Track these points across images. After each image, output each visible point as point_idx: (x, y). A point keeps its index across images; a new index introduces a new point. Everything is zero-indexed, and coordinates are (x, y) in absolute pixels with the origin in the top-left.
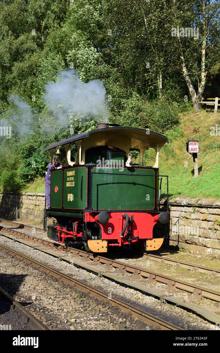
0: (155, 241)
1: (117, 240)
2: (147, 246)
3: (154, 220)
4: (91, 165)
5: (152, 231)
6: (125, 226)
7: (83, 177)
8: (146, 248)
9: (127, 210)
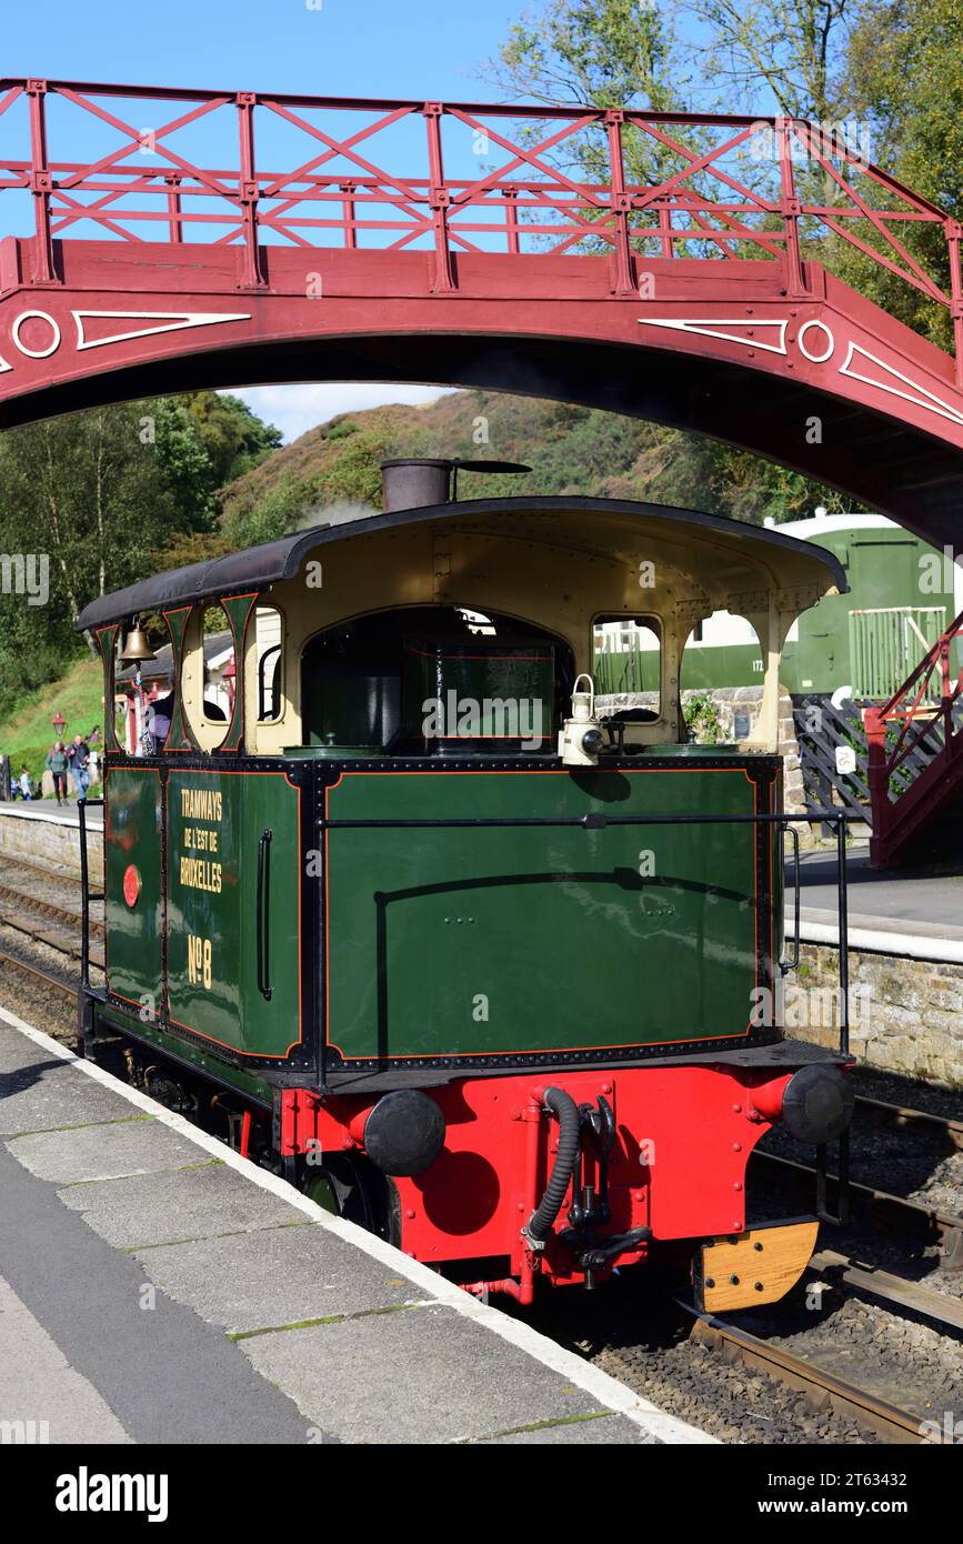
0: (759, 1247)
1: (507, 1259)
2: (711, 1284)
3: (752, 1113)
4: (326, 762)
5: (739, 1183)
6: (557, 1168)
7: (267, 839)
8: (702, 1297)
9: (571, 1054)
